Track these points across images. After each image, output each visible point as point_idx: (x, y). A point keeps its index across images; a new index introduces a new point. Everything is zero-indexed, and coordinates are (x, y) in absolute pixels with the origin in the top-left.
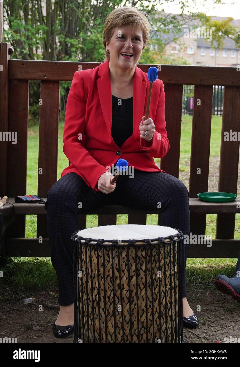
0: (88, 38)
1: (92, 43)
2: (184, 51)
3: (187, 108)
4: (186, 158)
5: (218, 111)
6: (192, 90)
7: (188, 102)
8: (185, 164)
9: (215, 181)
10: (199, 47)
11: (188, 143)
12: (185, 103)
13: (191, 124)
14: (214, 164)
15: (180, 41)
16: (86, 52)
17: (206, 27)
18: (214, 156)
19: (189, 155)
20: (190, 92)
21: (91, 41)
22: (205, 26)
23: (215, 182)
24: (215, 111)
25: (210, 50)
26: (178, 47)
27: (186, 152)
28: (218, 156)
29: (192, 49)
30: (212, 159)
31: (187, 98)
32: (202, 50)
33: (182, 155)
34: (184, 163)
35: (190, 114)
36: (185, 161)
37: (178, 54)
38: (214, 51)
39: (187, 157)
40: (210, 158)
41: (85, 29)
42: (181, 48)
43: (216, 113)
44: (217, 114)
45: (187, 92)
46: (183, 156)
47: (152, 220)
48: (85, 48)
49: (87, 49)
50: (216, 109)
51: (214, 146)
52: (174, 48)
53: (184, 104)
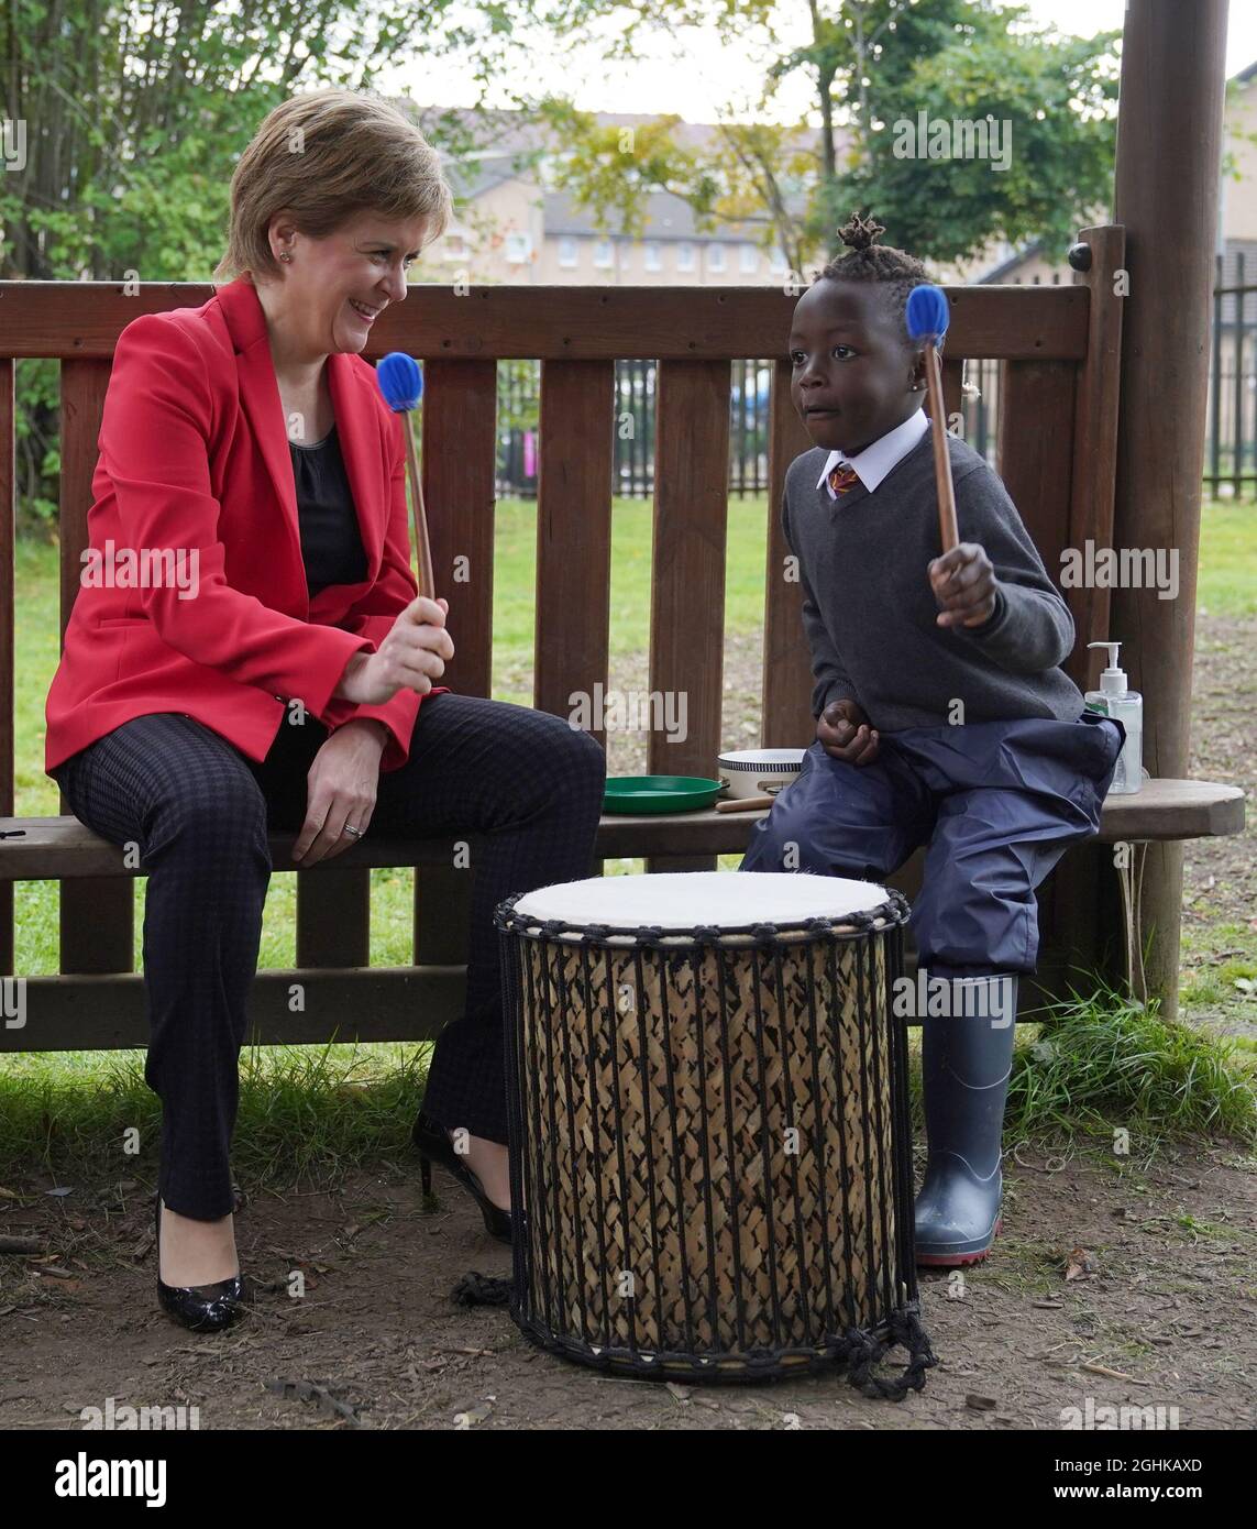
0: (117, 209)
1: (130, 225)
2: (494, 247)
3: (514, 474)
4: (513, 662)
5: (632, 479)
6: (532, 399)
7: (516, 451)
8: (513, 687)
9: (631, 747)
10: (551, 235)
11: (522, 608)
12: (506, 453)
13: (533, 534)
14: (627, 681)
15: (475, 214)
16: (109, 266)
17: (577, 151)
18: (625, 653)
19: (528, 652)
20: (524, 409)
21: (128, 218)
22: (574, 147)
23: (633, 750)
24: (621, 479)
25: (597, 247)
26: (469, 236)
27: (513, 639)
28: (639, 652)
29: (522, 242)
30: (618, 664)
31: (512, 433)
32: (564, 246)
33: (498, 653)
34: (510, 681)
35: (524, 496)
36: (514, 676)
37: (469, 264)
38: (611, 250)
39: (520, 658)
40: (612, 658)
41: (101, 172)
42: (483, 238)
43: (626, 487)
44: (632, 493)
45: (511, 409)
46: (505, 655)
47: (390, 901)
48: (106, 247)
49: (116, 250)
50: (625, 473)
51: (625, 612)
52: (457, 242)
53: (502, 457)
